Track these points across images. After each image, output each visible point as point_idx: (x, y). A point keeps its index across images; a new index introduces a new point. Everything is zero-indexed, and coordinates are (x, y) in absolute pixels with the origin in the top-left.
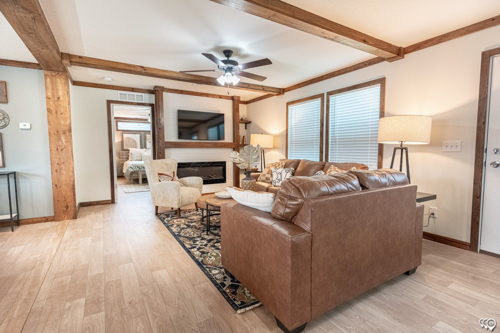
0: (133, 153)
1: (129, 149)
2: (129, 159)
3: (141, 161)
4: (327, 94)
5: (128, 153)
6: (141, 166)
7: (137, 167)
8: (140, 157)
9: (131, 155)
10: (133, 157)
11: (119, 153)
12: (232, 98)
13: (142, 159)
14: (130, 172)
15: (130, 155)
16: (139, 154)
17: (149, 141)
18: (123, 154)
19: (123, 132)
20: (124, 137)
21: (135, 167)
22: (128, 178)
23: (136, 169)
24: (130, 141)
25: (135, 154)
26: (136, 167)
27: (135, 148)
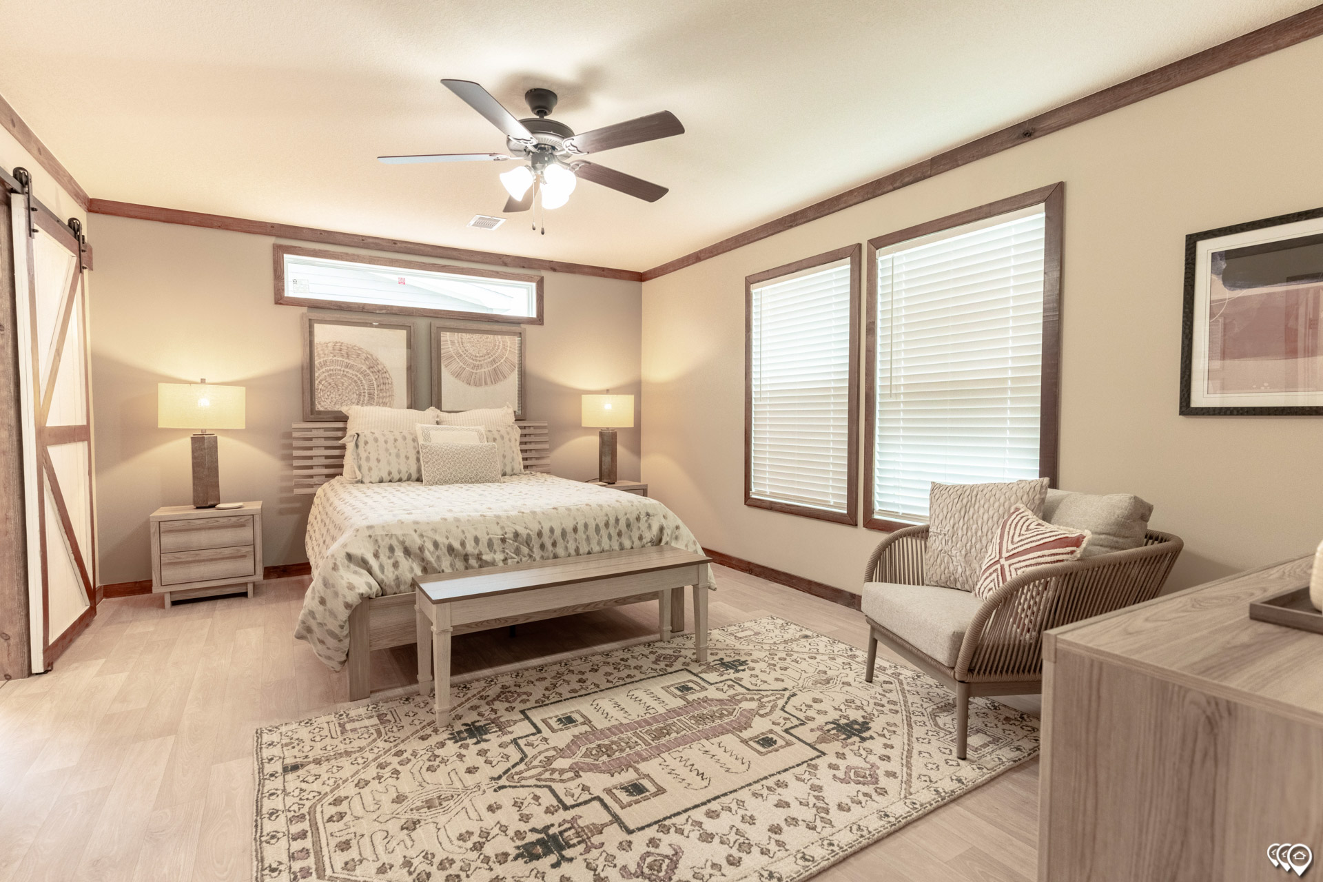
0: (366, 433)
1: (344, 409)
2: (342, 466)
3: (419, 480)
5: (339, 434)
6: (436, 545)
7: (407, 552)
8: (407, 458)
9: (357, 446)
10: (368, 459)
11: (288, 435)
13: (419, 471)
14: (347, 606)
15: (350, 446)
16: (405, 438)
17: (454, 366)
18: (310, 439)
19: (315, 315)
20: (317, 340)
21: (391, 549)
22: (329, 653)
23: (396, 565)
24: (352, 367)
25: (382, 440)
26: (399, 553)
27: (378, 404)
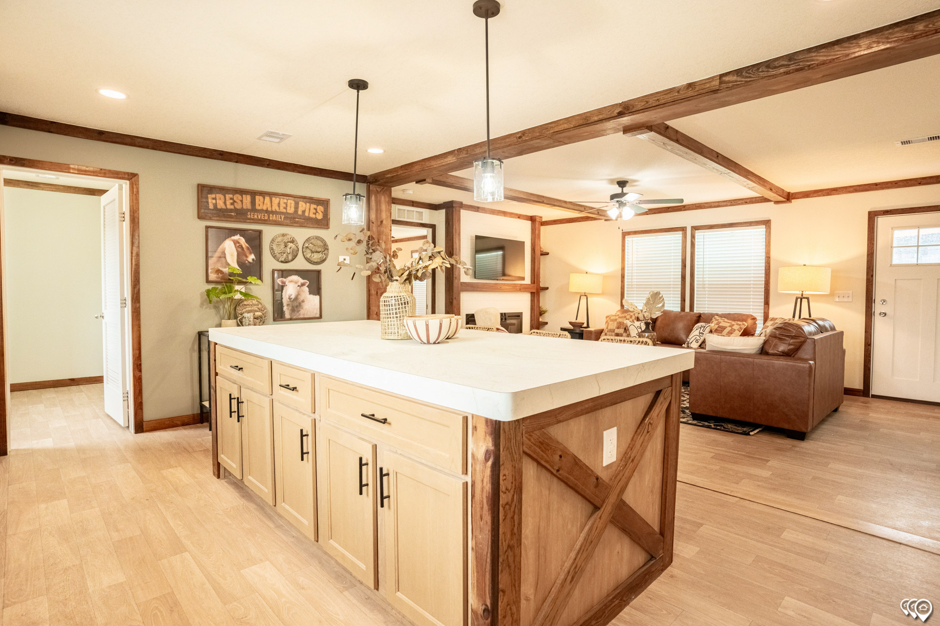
4: (692, 228)
12: (532, 219)
